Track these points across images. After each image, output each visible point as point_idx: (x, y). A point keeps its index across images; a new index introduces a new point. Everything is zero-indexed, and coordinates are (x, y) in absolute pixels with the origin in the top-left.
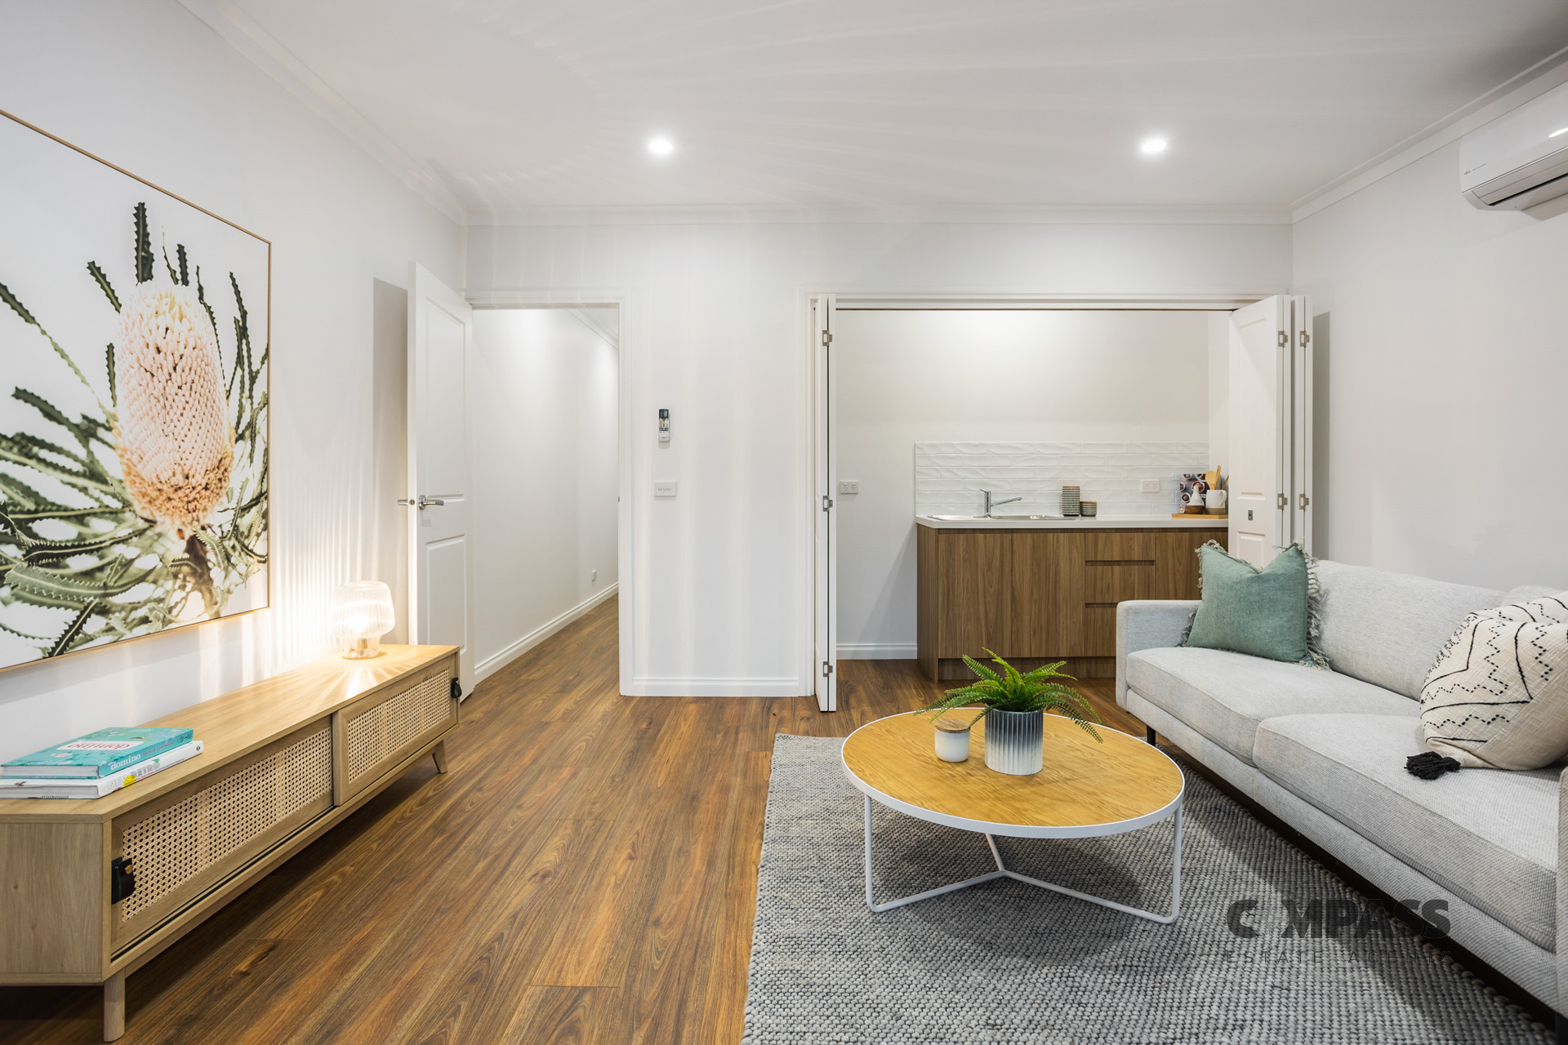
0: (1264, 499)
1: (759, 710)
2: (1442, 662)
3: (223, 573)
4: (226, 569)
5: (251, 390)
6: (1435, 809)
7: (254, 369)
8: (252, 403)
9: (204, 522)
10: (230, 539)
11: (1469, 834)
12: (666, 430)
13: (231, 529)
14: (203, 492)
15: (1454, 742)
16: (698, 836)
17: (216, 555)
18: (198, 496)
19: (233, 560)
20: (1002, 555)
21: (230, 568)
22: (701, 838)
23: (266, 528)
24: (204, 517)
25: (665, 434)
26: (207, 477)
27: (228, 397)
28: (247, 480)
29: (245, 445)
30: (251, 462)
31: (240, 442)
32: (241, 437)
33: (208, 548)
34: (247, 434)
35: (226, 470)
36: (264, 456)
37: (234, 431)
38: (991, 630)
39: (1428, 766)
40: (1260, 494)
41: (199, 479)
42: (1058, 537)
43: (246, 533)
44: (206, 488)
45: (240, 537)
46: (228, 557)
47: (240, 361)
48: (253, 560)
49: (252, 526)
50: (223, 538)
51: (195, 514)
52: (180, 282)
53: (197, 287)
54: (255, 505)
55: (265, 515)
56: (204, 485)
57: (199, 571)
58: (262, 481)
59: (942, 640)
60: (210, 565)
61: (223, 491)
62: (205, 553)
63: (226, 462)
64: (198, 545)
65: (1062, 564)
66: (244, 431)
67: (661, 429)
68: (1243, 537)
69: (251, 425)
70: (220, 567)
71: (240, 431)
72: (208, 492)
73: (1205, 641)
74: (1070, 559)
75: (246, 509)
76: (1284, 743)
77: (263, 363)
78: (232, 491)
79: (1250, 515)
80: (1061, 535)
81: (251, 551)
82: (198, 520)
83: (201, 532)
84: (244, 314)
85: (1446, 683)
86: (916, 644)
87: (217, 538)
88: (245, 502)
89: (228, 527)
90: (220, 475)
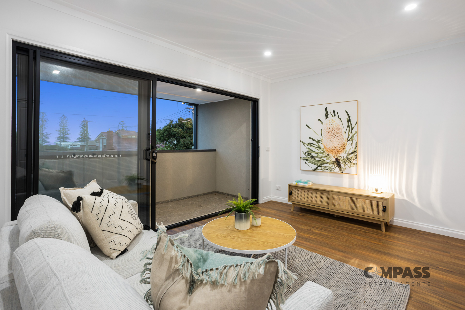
3: (344, 165)
4: (345, 165)
5: (352, 131)
7: (352, 127)
8: (352, 134)
9: (339, 156)
10: (346, 159)
13: (346, 157)
14: (339, 150)
17: (342, 162)
18: (338, 151)
19: (346, 163)
21: (346, 165)
23: (356, 158)
24: (339, 155)
26: (340, 148)
27: (345, 133)
28: (351, 148)
29: (351, 142)
30: (352, 145)
31: (349, 141)
32: (349, 140)
33: (340, 160)
34: (351, 140)
35: (345, 147)
36: (356, 144)
37: (347, 139)
41: (338, 148)
43: (350, 159)
44: (340, 150)
45: (348, 159)
46: (345, 163)
47: (348, 126)
48: (352, 165)
49: (352, 157)
50: (344, 159)
51: (337, 154)
52: (334, 116)
53: (337, 116)
54: (353, 153)
55: (356, 155)
56: (339, 149)
57: (338, 164)
58: (355, 149)
60: (341, 163)
61: (344, 150)
62: (340, 161)
63: (345, 145)
64: (338, 159)
66: (350, 139)
69: (352, 138)
70: (343, 164)
71: (348, 139)
72: (340, 151)
75: (350, 154)
77: (355, 125)
78: (346, 151)
81: (352, 162)
82: (338, 155)
83: (339, 157)
84: (349, 117)
87: (342, 159)
88: (350, 152)
89: (345, 157)
90: (343, 147)
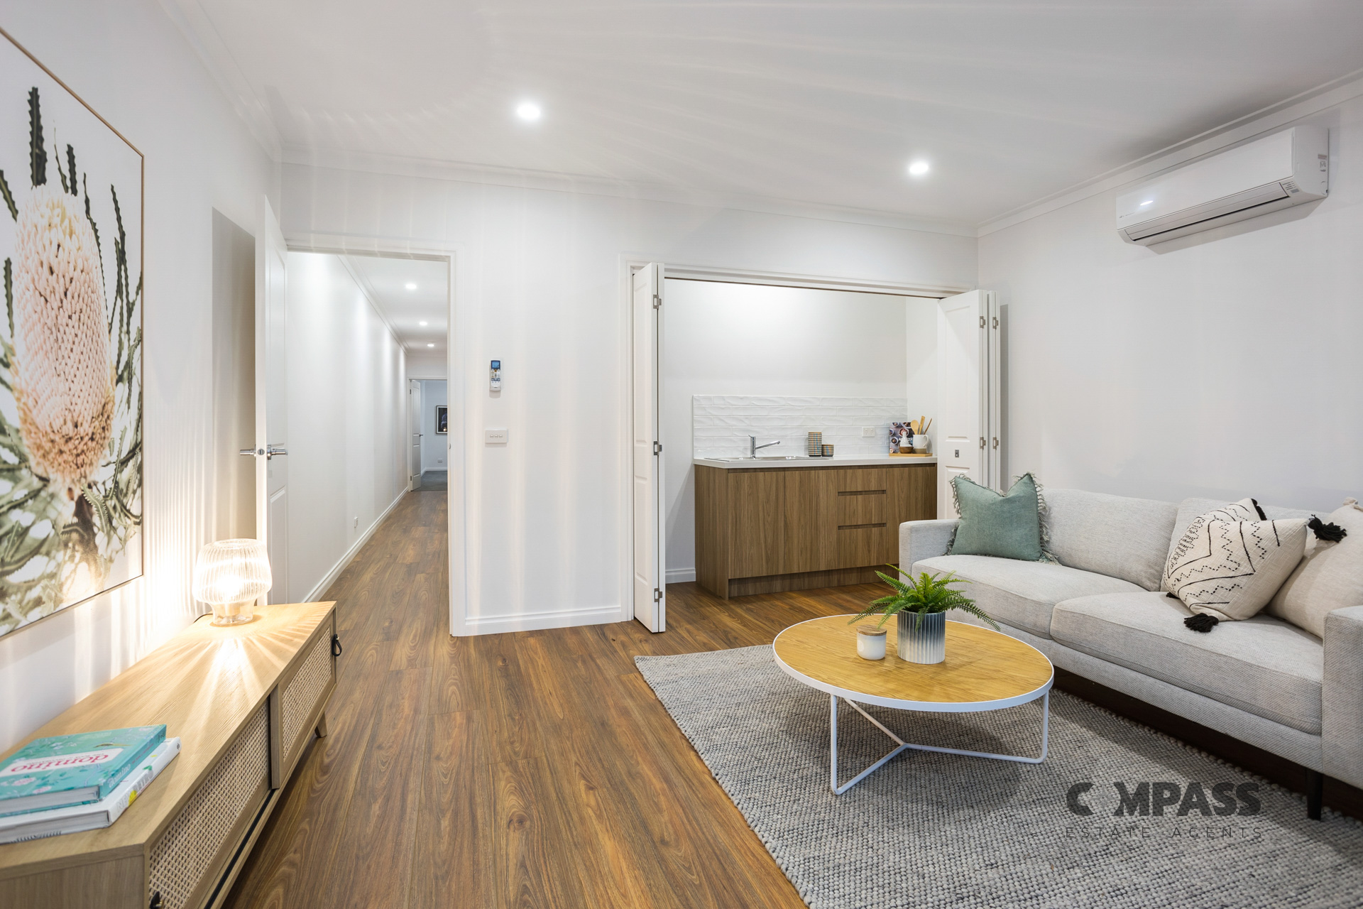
0: (968, 441)
1: (596, 637)
2: (1186, 552)
3: (106, 539)
4: (108, 534)
5: (128, 324)
6: (1220, 652)
7: (131, 301)
8: (129, 340)
9: (91, 479)
10: (112, 498)
11: (1251, 665)
12: (498, 380)
13: (113, 486)
14: (90, 443)
15: (1210, 605)
16: (635, 756)
17: (100, 517)
18: (85, 448)
19: (115, 523)
20: (777, 489)
21: (112, 532)
22: (640, 759)
23: (140, 484)
24: (91, 472)
25: (496, 384)
26: (93, 425)
27: (110, 332)
28: (126, 428)
29: (123, 387)
30: (129, 408)
31: (120, 384)
32: (120, 379)
33: (94, 509)
34: (126, 375)
35: (108, 417)
36: (139, 401)
37: (115, 371)
38: (769, 552)
39: (1201, 623)
40: (966, 438)
41: (86, 429)
42: (818, 473)
43: (125, 491)
44: (92, 439)
45: (120, 496)
46: (110, 520)
47: (119, 291)
48: (130, 522)
49: (129, 482)
50: (106, 497)
51: (83, 470)
52: (70, 191)
53: (84, 198)
54: (132, 457)
55: (140, 469)
56: (90, 435)
57: (86, 537)
58: (137, 431)
59: (731, 562)
60: (95, 530)
61: (107, 442)
62: (91, 515)
63: (109, 407)
64: (85, 507)
65: (821, 496)
66: (123, 372)
67: (493, 379)
68: (950, 470)
69: (129, 365)
70: (103, 531)
71: (120, 372)
72: (94, 443)
73: (968, 550)
74: (827, 491)
75: (124, 463)
76: (1082, 619)
77: (137, 294)
78: (113, 442)
79: (957, 453)
80: (821, 472)
81: (129, 511)
82: (85, 477)
83: (88, 490)
84: (123, 235)
85: (1197, 565)
86: (694, 568)
87: (101, 498)
88: (124, 455)
89: (110, 485)
90: (103, 424)
